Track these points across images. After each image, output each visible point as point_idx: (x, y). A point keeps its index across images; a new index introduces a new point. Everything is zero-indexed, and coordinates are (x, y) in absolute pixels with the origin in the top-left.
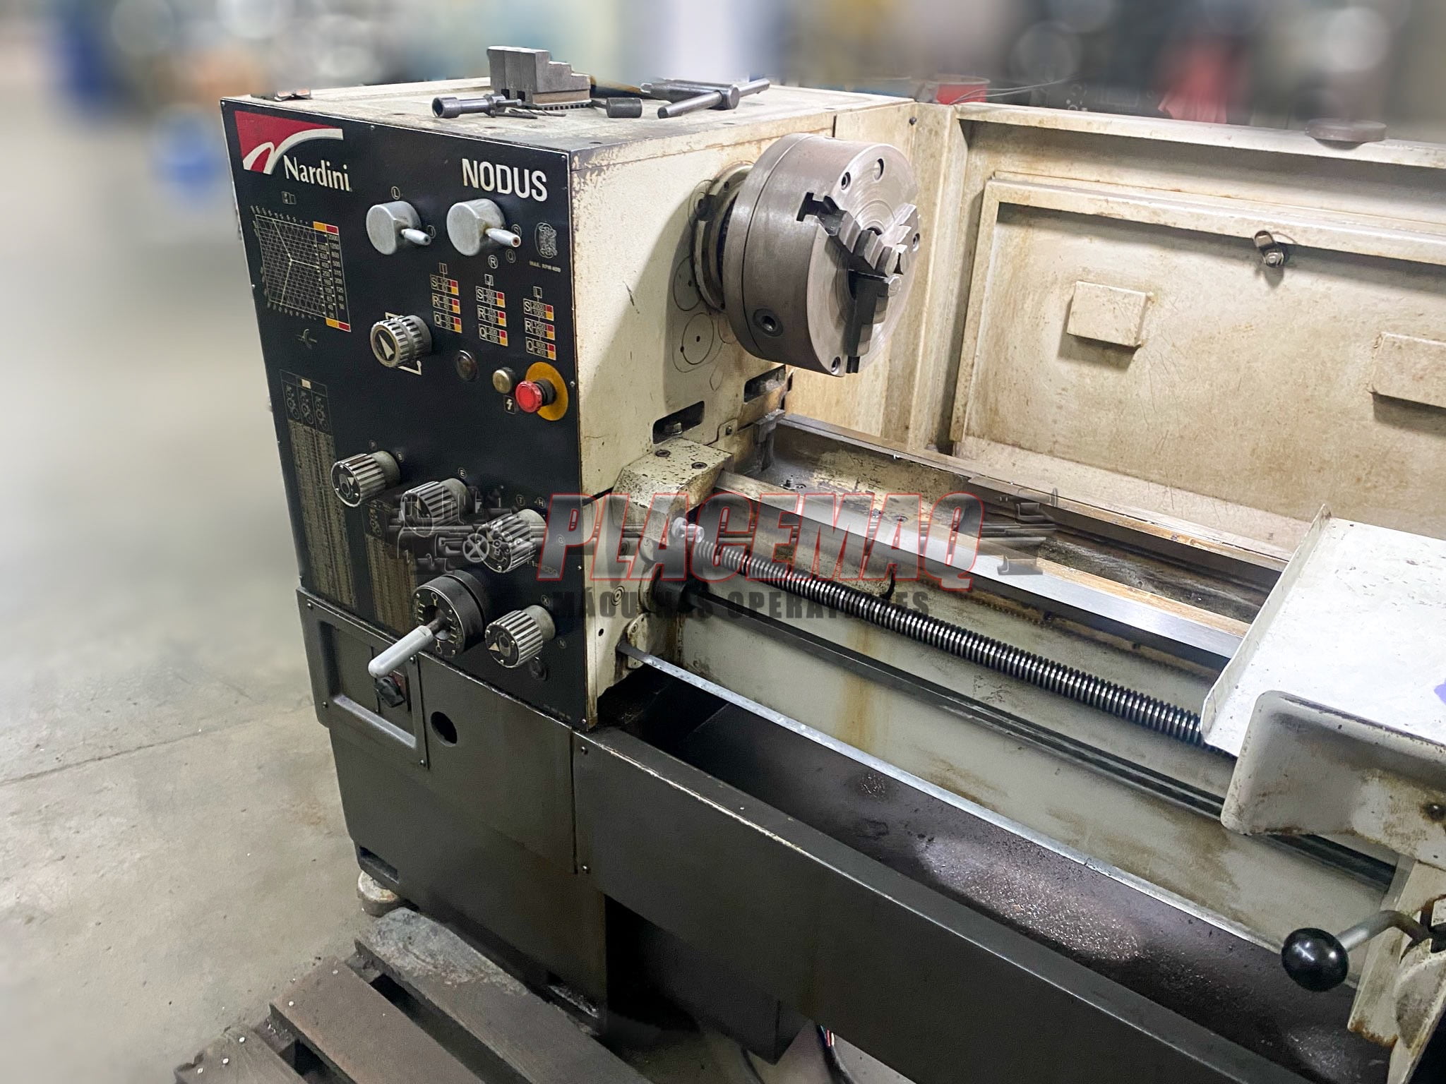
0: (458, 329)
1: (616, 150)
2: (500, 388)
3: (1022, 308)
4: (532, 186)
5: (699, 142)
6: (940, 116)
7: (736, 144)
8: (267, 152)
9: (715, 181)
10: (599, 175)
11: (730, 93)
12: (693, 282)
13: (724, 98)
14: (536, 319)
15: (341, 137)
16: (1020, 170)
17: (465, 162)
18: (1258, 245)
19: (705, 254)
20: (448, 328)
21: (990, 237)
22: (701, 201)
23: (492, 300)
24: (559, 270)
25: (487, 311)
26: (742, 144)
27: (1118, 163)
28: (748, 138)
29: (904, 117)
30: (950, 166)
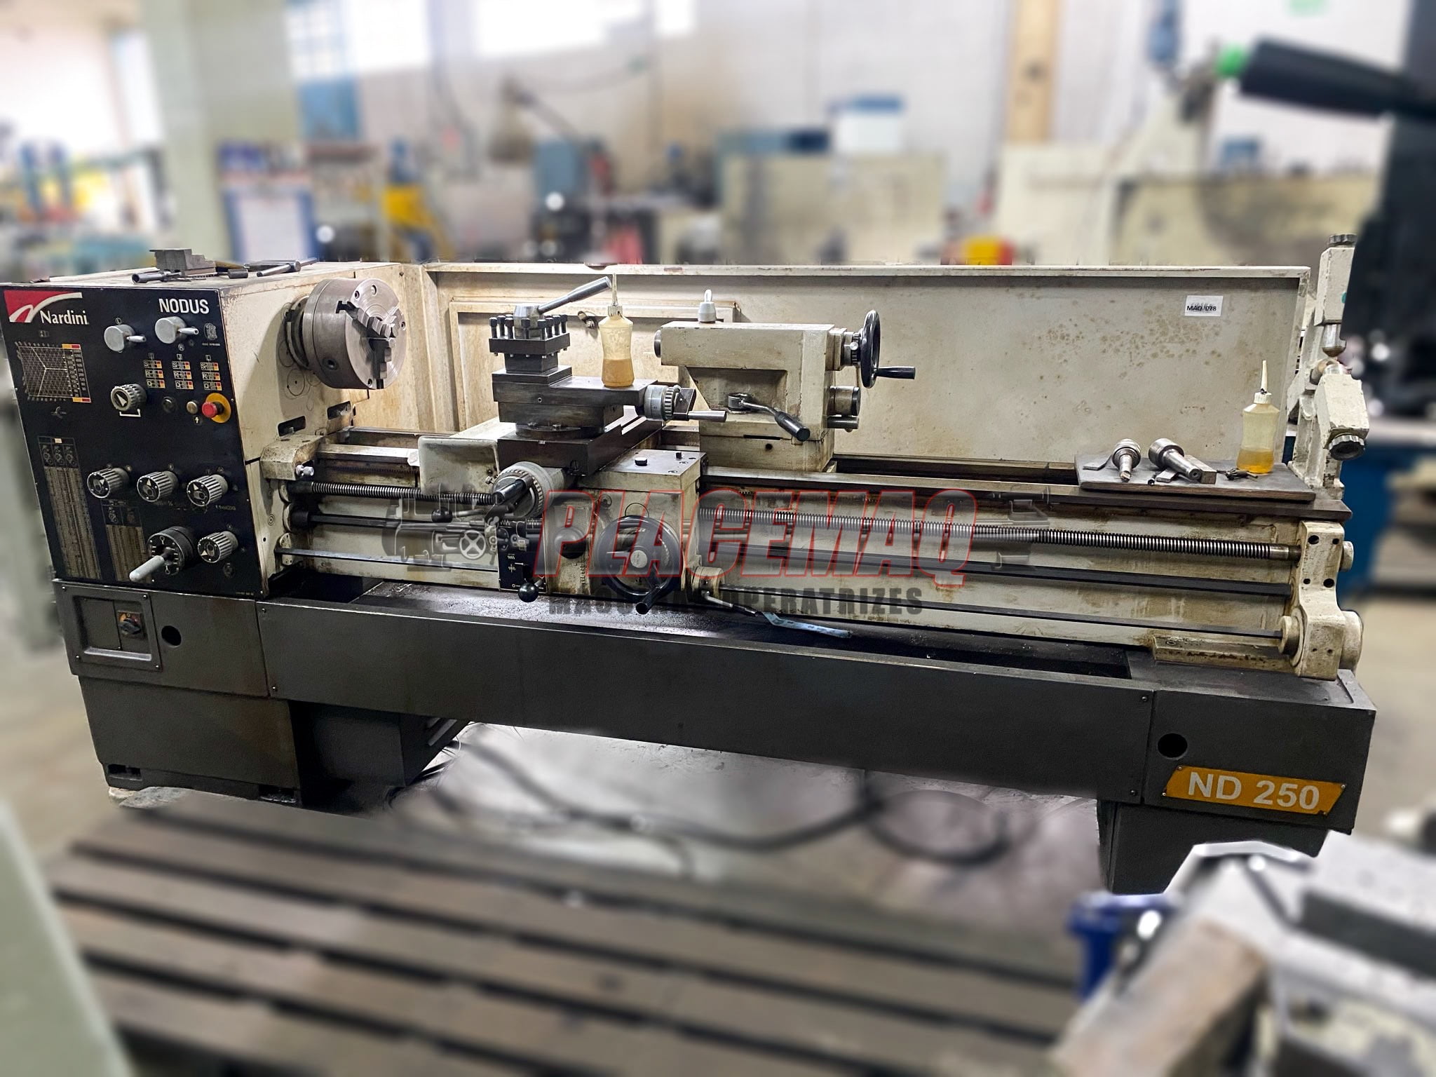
0: (163, 386)
1: (240, 288)
2: (191, 411)
3: (484, 368)
4: (200, 307)
5: (282, 285)
6: (416, 271)
7: (302, 286)
8: (28, 310)
9: (293, 304)
10: (234, 299)
11: (295, 264)
12: (289, 351)
13: (292, 267)
14: (209, 371)
15: (81, 297)
16: (466, 295)
17: (161, 301)
18: (581, 318)
19: (293, 338)
20: (156, 387)
21: (457, 331)
22: (287, 313)
23: (182, 369)
24: (219, 345)
25: (179, 373)
26: (305, 285)
27: (512, 287)
28: (307, 283)
29: (396, 272)
30: (427, 296)
